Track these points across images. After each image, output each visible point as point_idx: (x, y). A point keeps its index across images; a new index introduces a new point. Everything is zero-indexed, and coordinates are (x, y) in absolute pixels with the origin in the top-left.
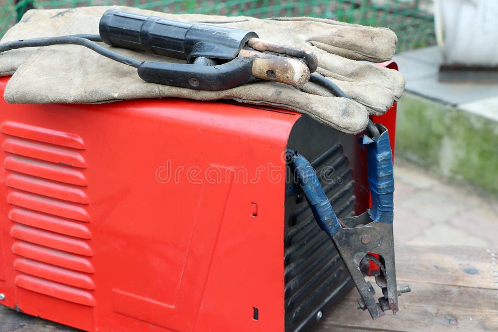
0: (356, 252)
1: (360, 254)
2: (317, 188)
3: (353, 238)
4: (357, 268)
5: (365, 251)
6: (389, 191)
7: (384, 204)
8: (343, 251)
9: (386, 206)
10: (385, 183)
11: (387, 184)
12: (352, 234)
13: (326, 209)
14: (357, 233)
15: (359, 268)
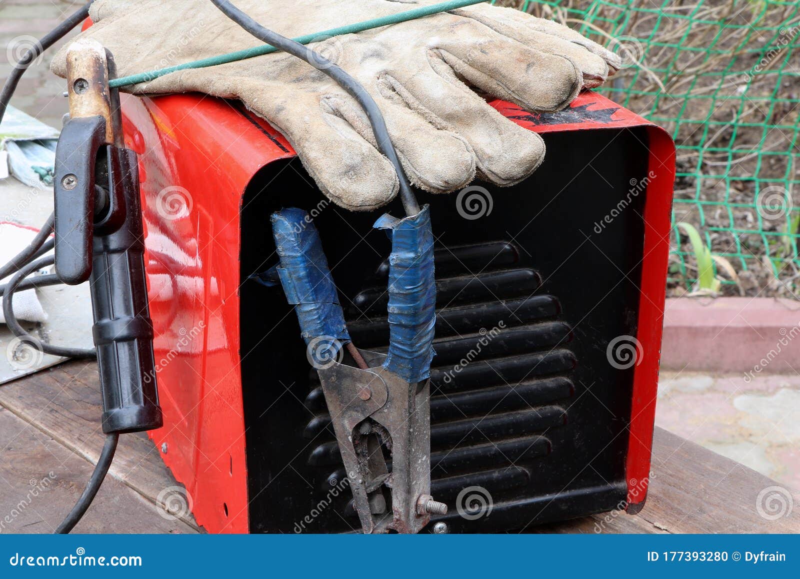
0: (349, 408)
1: (354, 414)
2: (299, 279)
3: (347, 383)
4: (347, 437)
5: (363, 413)
6: (404, 323)
7: (396, 342)
8: (330, 400)
9: (400, 346)
10: (398, 305)
11: (399, 308)
12: (346, 376)
13: (310, 318)
14: (353, 377)
15: (350, 438)
